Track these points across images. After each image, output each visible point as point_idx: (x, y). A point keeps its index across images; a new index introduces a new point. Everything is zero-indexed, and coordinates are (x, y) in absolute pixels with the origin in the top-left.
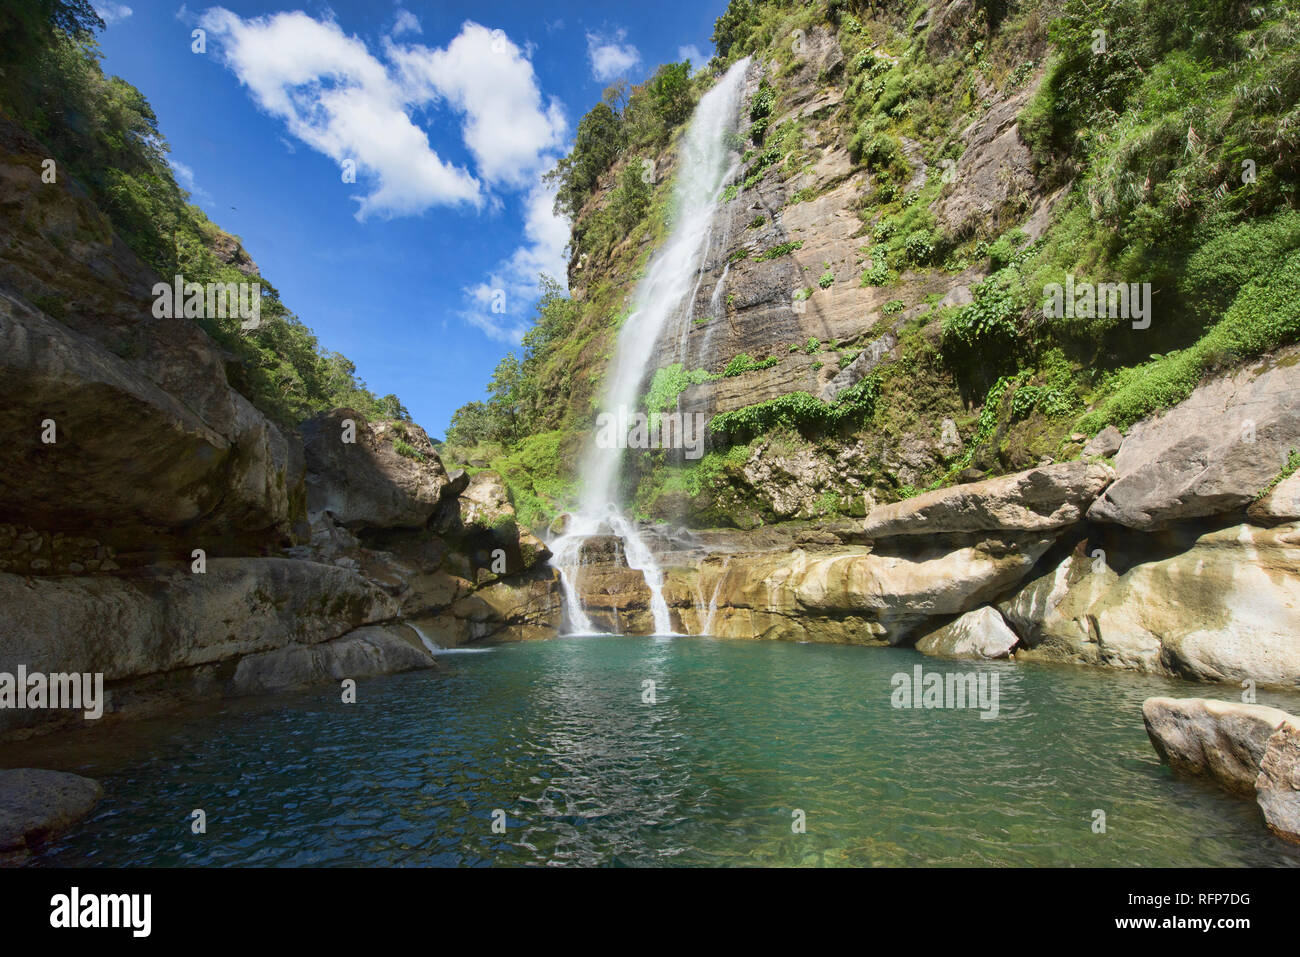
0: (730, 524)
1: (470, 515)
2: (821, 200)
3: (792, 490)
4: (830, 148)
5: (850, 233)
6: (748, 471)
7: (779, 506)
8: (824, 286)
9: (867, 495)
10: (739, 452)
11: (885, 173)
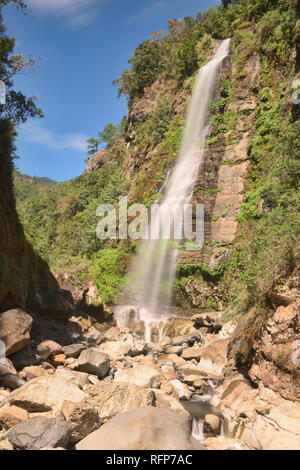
0: (179, 305)
1: (90, 301)
2: (234, 167)
3: (199, 297)
4: (246, 134)
5: (240, 190)
6: (186, 288)
7: (194, 302)
8: (223, 216)
9: (220, 303)
10: (184, 280)
11: (255, 167)
